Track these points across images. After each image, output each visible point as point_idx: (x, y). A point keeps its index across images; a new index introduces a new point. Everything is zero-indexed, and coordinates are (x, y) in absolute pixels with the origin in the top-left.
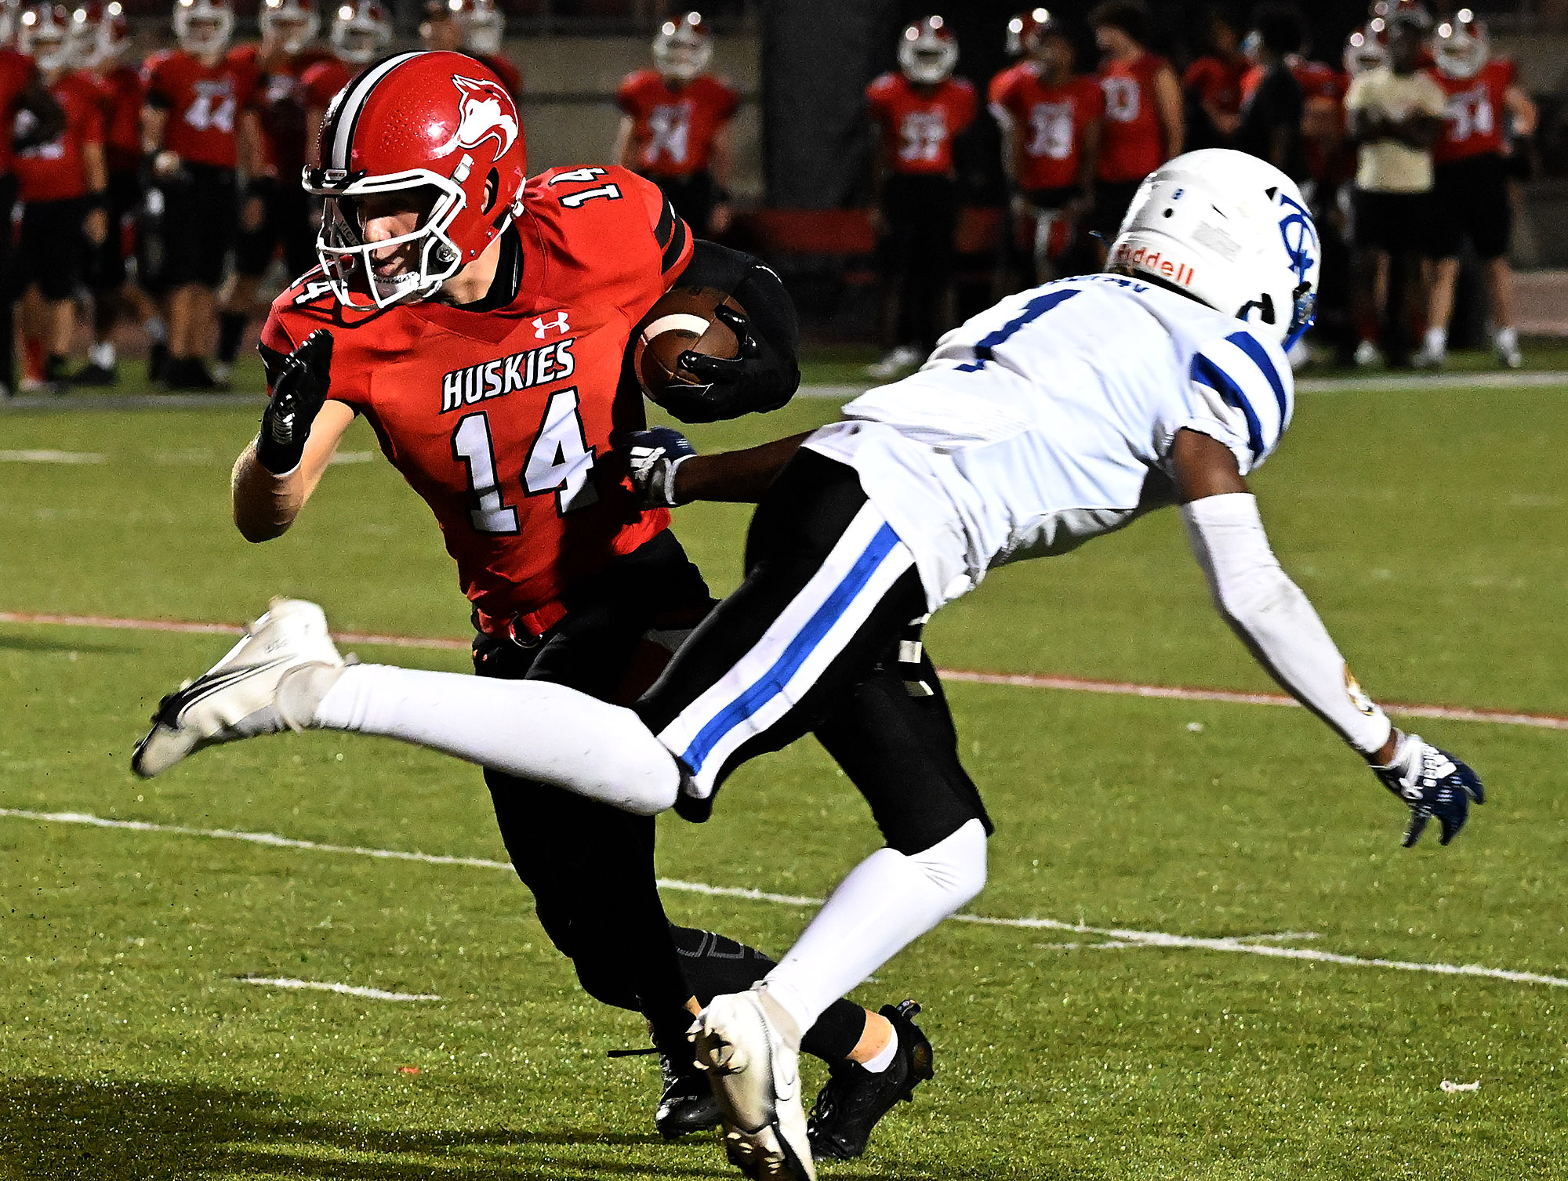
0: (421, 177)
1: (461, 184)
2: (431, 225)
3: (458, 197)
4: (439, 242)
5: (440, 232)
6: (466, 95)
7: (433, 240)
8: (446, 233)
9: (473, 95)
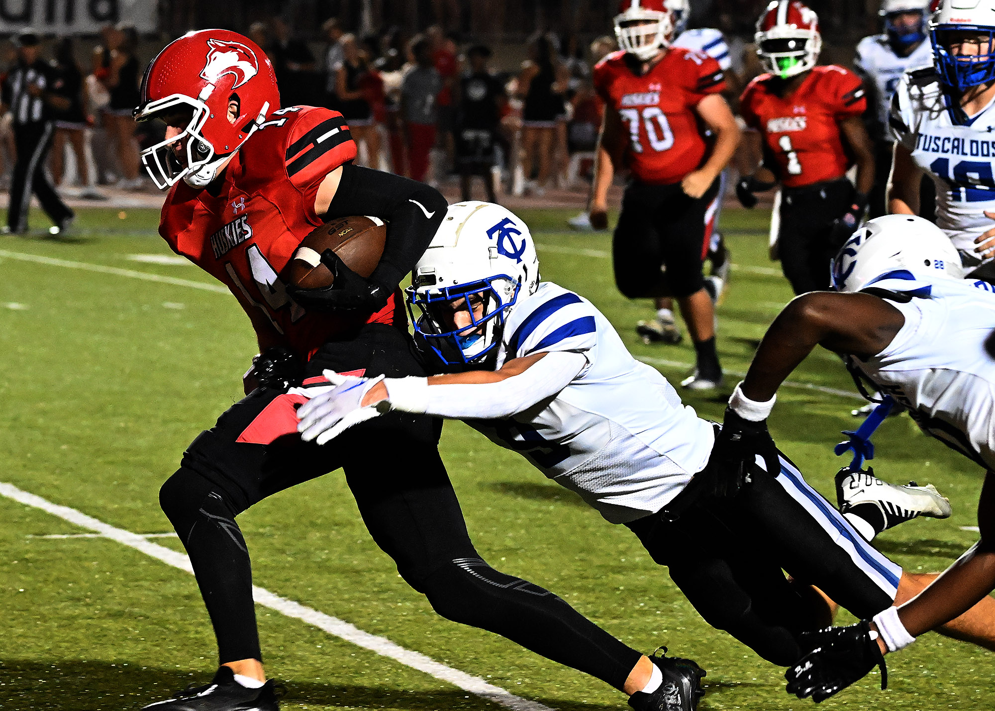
0: (178, 98)
1: (205, 102)
2: (189, 129)
3: (204, 110)
4: (196, 140)
5: (195, 134)
6: (213, 49)
7: (191, 140)
8: (200, 134)
9: (219, 49)
